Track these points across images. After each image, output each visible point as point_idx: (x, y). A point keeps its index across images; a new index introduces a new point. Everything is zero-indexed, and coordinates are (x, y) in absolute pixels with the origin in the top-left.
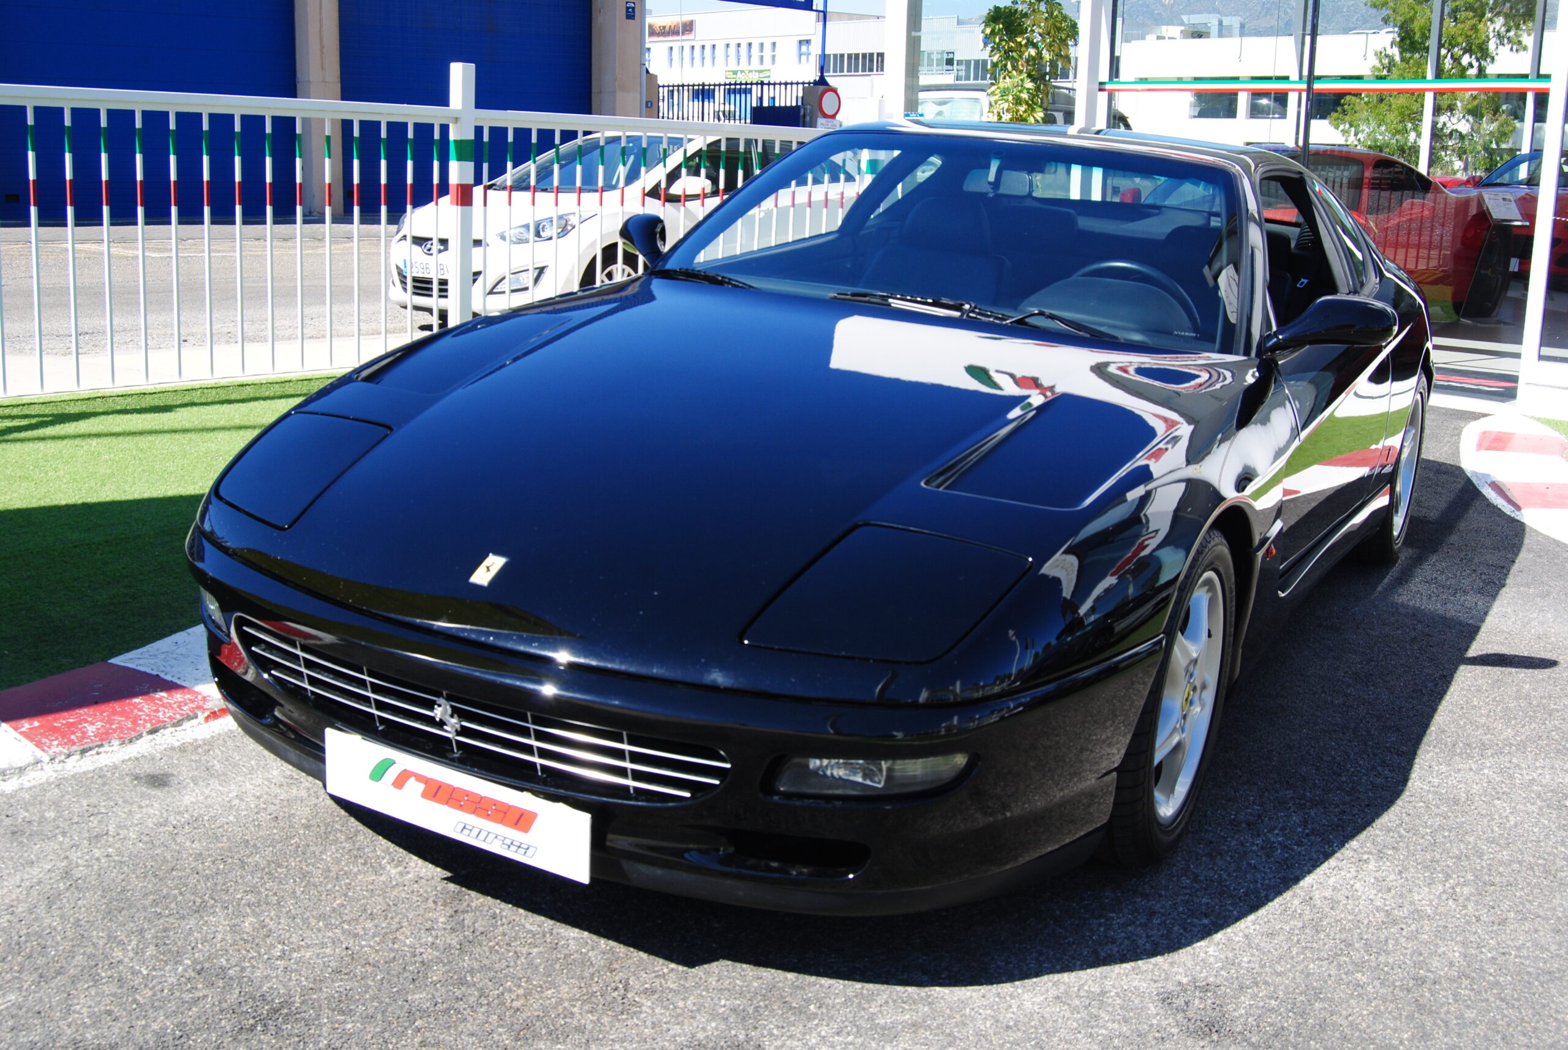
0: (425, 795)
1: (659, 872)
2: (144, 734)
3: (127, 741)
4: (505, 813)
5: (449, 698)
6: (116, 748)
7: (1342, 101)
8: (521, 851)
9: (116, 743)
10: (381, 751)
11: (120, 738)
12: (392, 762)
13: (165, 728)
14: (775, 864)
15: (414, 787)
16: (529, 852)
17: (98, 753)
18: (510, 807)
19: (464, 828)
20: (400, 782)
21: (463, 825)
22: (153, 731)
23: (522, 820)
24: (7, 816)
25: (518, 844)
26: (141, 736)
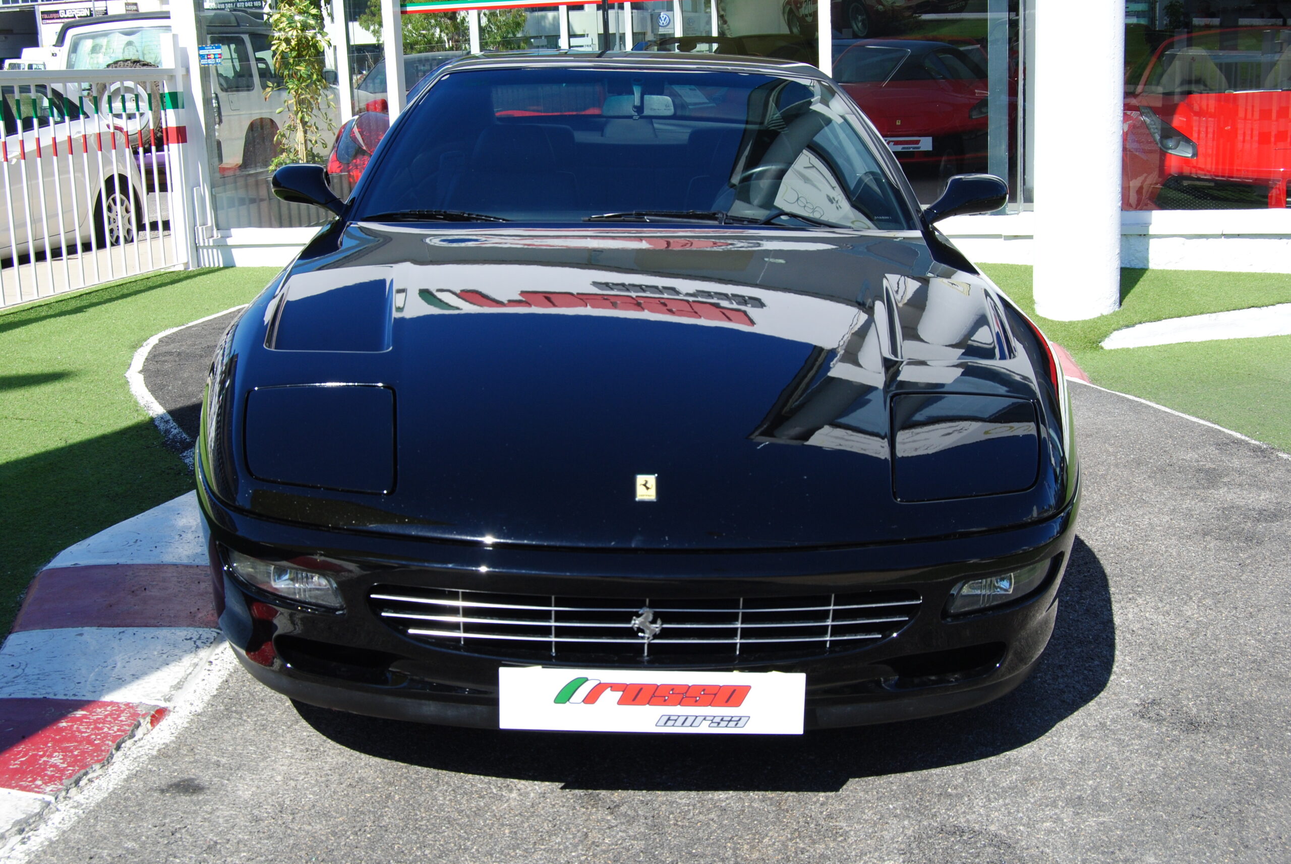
0: (621, 702)
1: (849, 708)
2: (114, 752)
3: (106, 763)
4: (715, 695)
5: (651, 606)
6: (99, 772)
7: (369, 3)
8: (732, 724)
9: (97, 766)
10: (565, 675)
11: (98, 761)
12: (585, 680)
13: (124, 741)
14: (933, 678)
15: (610, 697)
16: (740, 724)
17: (90, 781)
18: (720, 688)
19: (669, 719)
20: (591, 698)
21: (667, 717)
22: (118, 748)
23: (735, 696)
24: (91, 858)
25: (729, 719)
26: (112, 756)
